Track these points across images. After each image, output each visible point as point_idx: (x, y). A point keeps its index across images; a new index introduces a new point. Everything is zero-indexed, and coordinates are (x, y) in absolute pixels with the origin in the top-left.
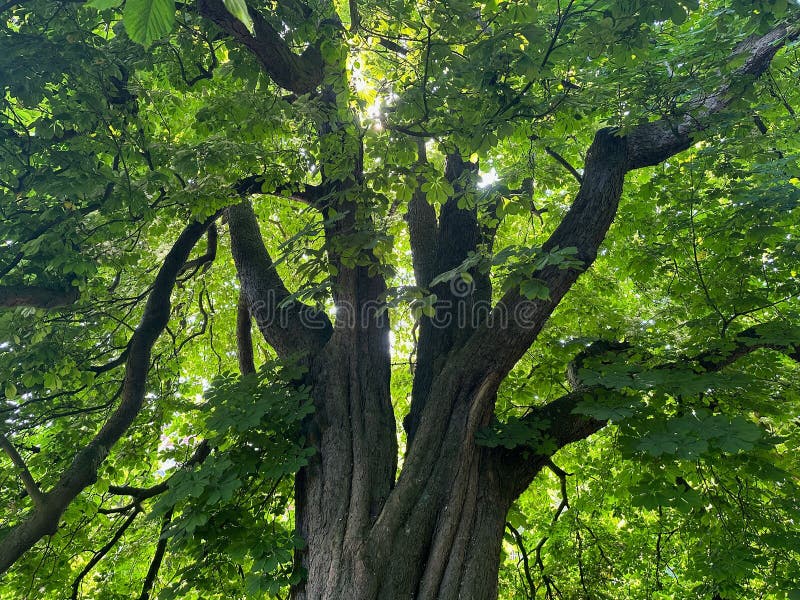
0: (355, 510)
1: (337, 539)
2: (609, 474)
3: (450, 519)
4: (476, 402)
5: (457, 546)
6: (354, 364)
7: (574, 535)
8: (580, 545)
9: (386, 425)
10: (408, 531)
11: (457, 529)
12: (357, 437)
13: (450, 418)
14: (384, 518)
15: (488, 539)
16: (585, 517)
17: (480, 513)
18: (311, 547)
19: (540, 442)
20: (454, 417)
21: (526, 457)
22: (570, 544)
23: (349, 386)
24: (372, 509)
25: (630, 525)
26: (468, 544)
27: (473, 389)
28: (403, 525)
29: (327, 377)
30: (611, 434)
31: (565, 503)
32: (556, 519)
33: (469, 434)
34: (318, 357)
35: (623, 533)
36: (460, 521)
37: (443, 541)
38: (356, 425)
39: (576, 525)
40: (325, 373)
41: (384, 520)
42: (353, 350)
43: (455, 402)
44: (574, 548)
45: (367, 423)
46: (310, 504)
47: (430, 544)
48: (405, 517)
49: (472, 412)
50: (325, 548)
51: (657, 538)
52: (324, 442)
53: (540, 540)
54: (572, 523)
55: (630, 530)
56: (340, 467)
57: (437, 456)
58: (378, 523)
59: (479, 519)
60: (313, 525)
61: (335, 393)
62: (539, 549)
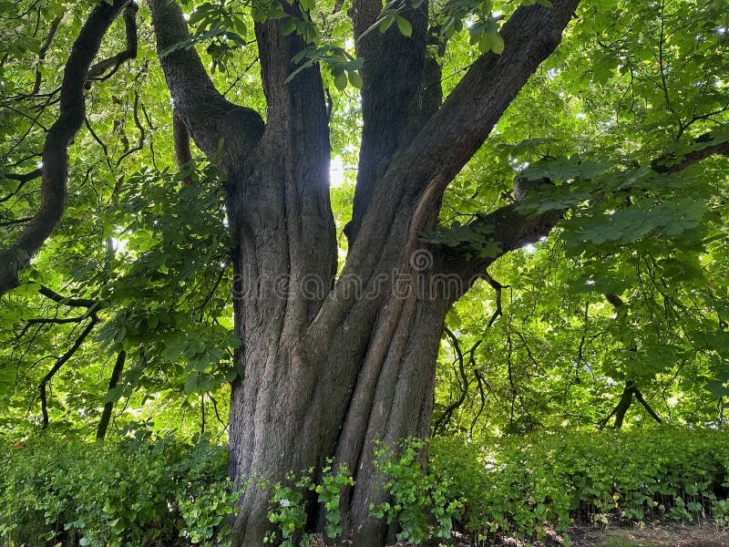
0: (292, 310)
1: (274, 337)
2: (543, 284)
3: (389, 318)
4: (420, 206)
5: (396, 342)
6: (289, 166)
7: (505, 339)
8: (511, 347)
9: (325, 229)
10: (346, 328)
11: (397, 326)
12: (293, 239)
13: (392, 223)
14: (322, 316)
15: (426, 335)
16: (517, 323)
17: (419, 313)
18: (248, 345)
19: (484, 245)
20: (396, 220)
21: (468, 259)
22: (501, 346)
23: (284, 188)
24: (309, 308)
25: (556, 329)
26: (407, 341)
27: (417, 192)
28: (341, 323)
29: (260, 178)
30: (548, 248)
31: (499, 312)
32: (490, 325)
33: (412, 237)
34: (250, 158)
35: (550, 337)
36: (398, 319)
37: (382, 337)
38: (292, 228)
39: (508, 330)
40: (257, 174)
41: (321, 319)
42: (287, 149)
43: (397, 206)
44: (504, 350)
45: (304, 225)
46: (246, 304)
47: (369, 340)
48: (343, 315)
49: (416, 215)
50: (261, 346)
51: (580, 340)
52: (257, 245)
53: (474, 344)
54: (504, 329)
55: (556, 334)
56: (276, 268)
57: (378, 259)
58: (315, 321)
59: (418, 317)
60: (249, 324)
61: (269, 196)
62: (472, 351)
